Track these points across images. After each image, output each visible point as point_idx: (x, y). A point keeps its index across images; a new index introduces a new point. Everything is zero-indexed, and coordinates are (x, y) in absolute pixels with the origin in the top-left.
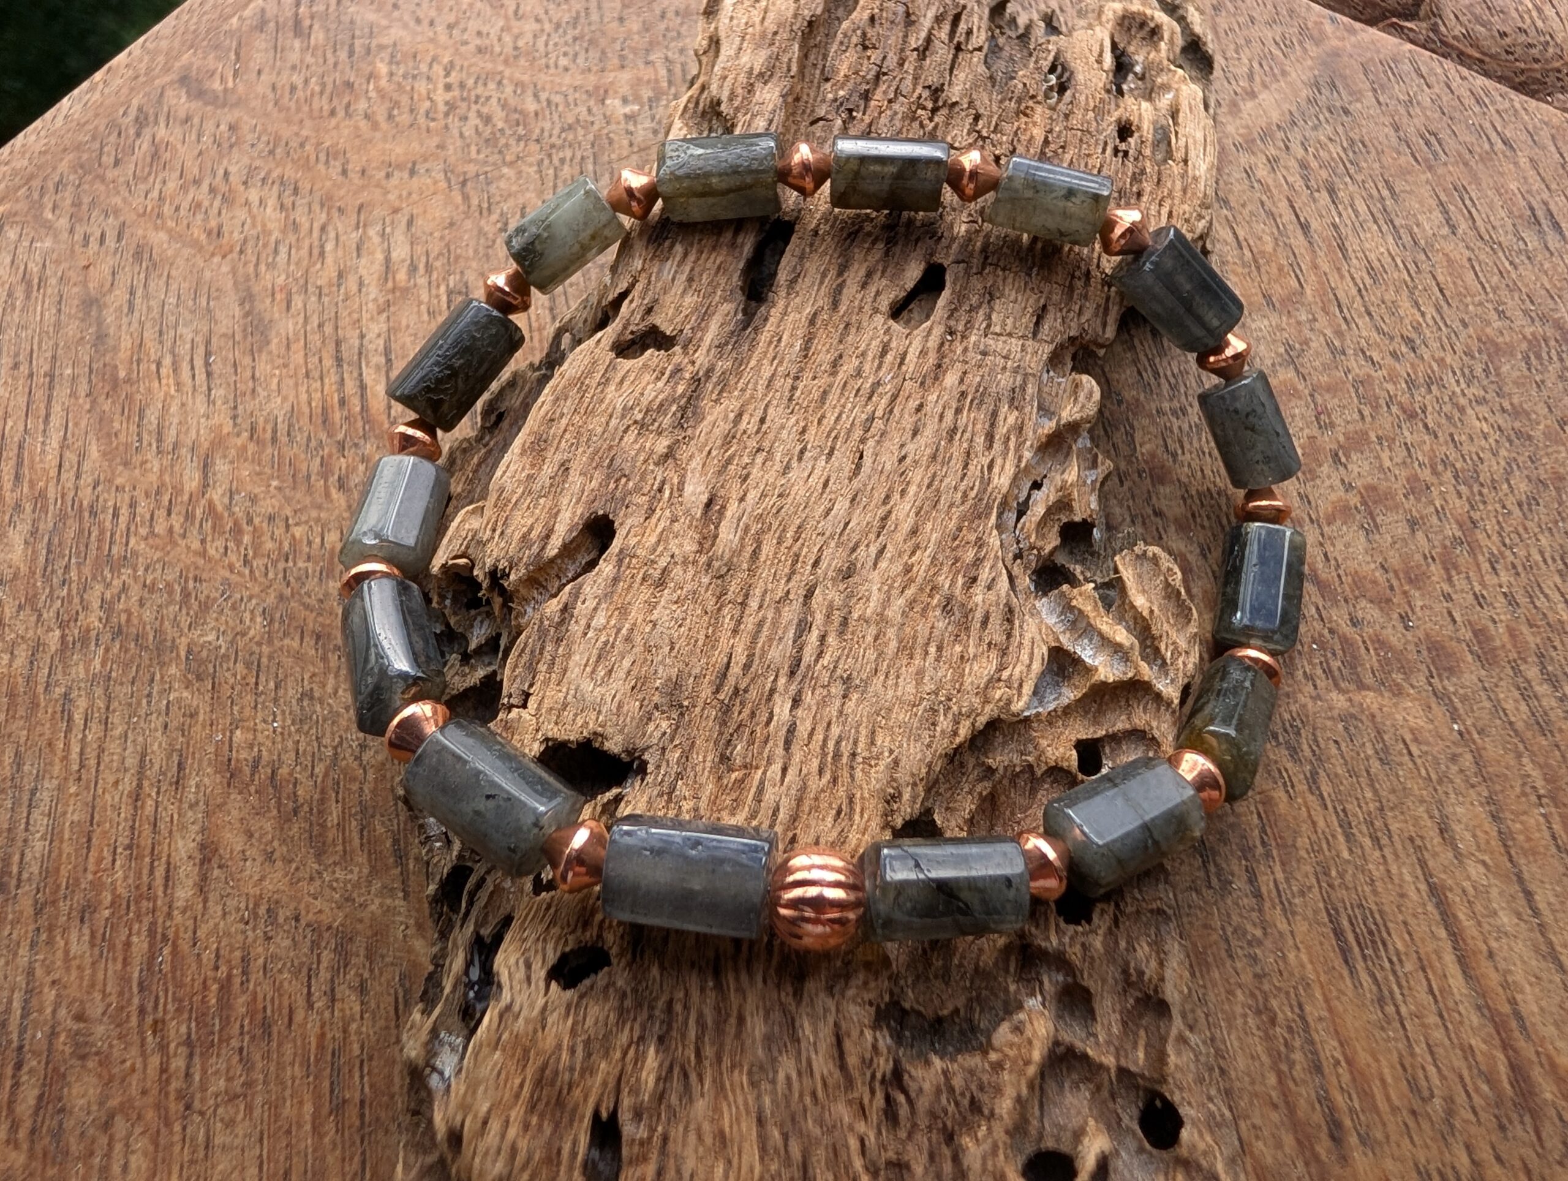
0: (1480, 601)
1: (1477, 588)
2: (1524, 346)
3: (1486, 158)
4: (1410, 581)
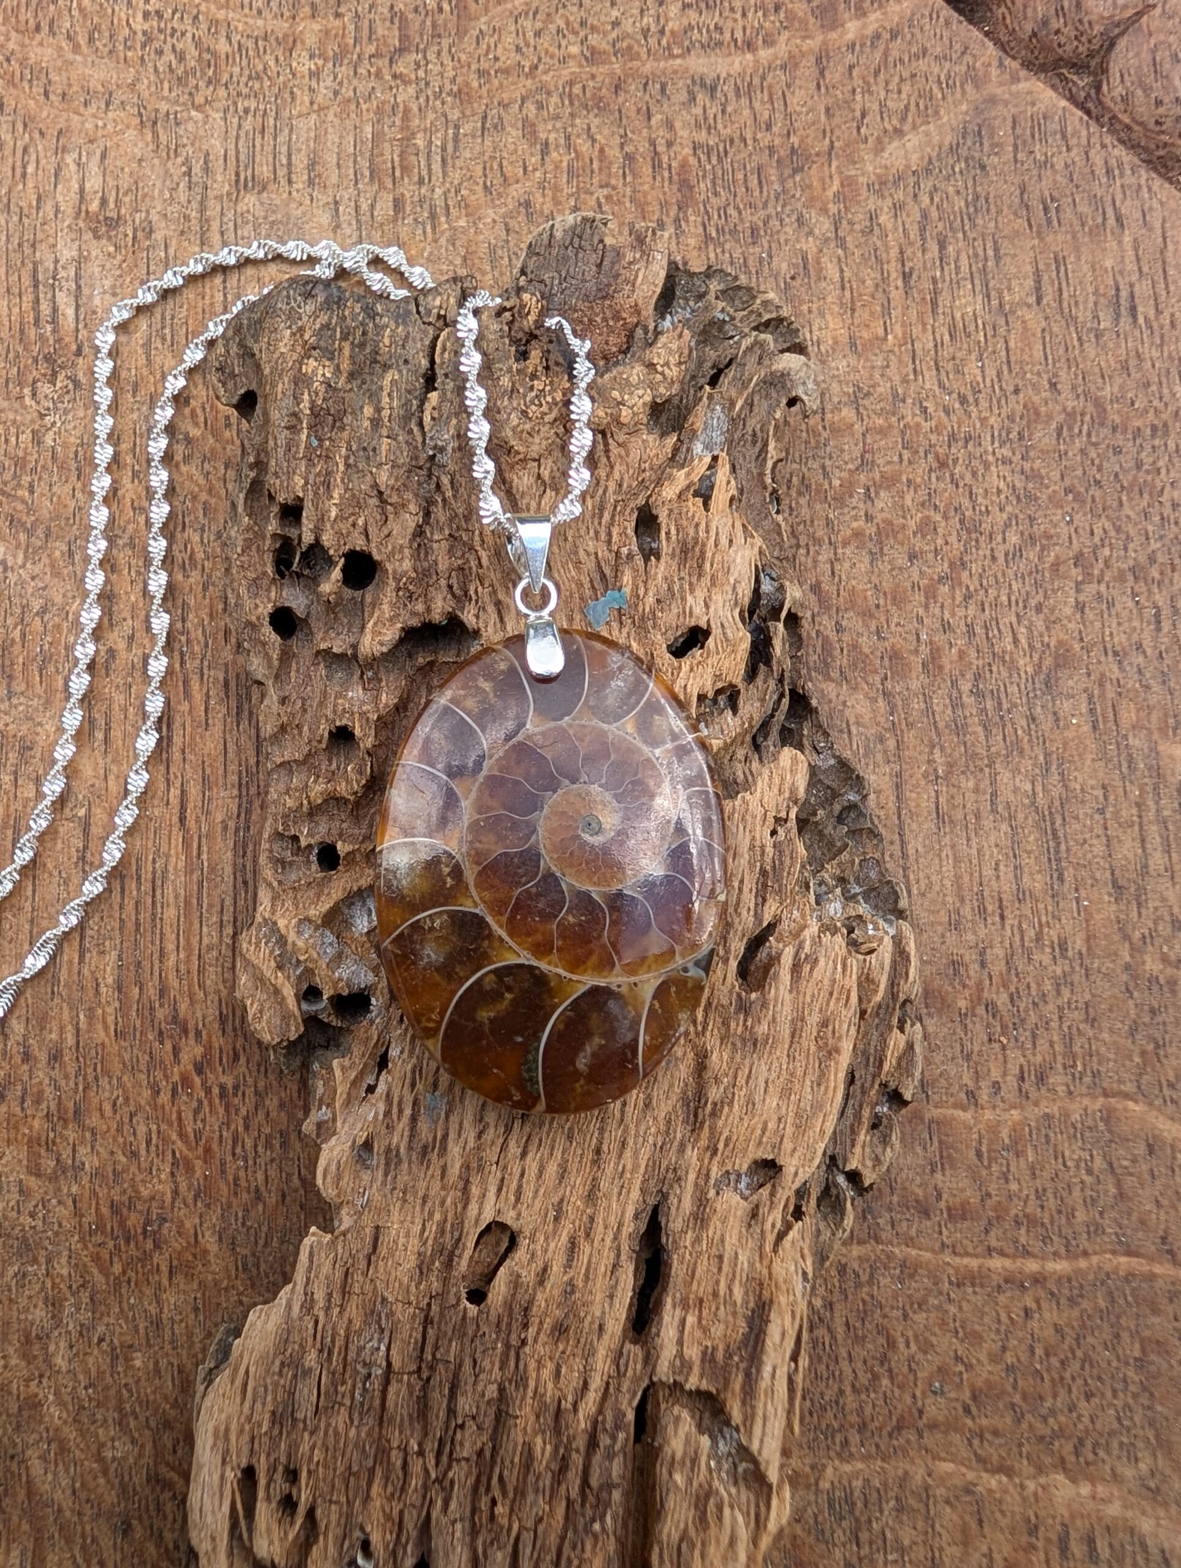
0: (946, 627)
1: (947, 616)
2: (1061, 418)
3: (1094, 232)
4: (895, 602)
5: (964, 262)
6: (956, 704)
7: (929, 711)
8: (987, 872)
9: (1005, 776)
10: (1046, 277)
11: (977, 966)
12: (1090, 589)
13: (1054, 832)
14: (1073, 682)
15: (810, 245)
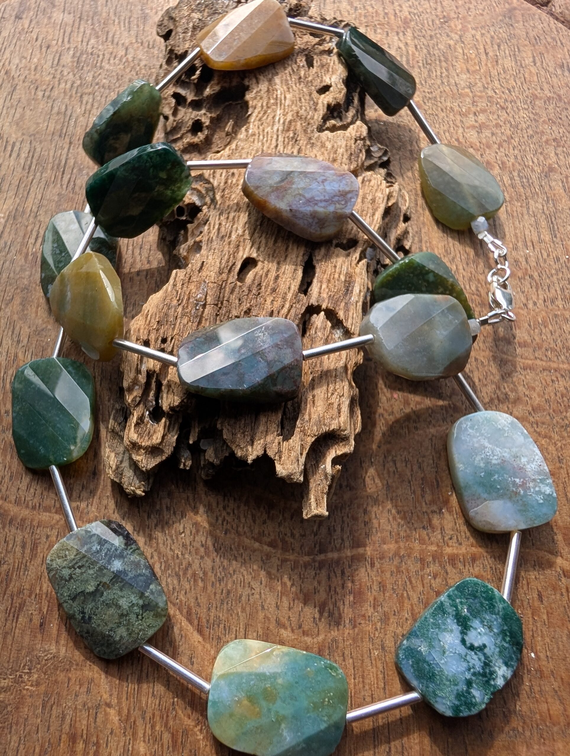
0: (506, 155)
1: (507, 153)
2: (546, 98)
3: (554, 48)
4: (487, 147)
5: (507, 52)
6: (512, 179)
7: (502, 180)
8: (527, 232)
9: (532, 202)
10: (537, 58)
11: (525, 263)
12: (560, 150)
13: (552, 223)
14: (556, 176)
15: (452, 43)
